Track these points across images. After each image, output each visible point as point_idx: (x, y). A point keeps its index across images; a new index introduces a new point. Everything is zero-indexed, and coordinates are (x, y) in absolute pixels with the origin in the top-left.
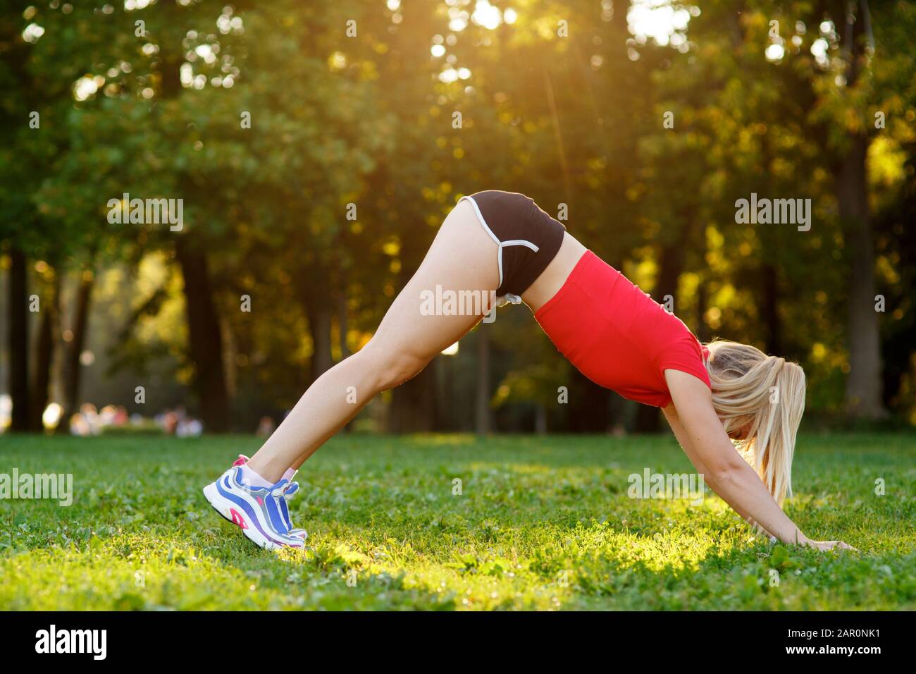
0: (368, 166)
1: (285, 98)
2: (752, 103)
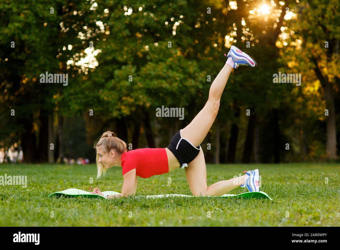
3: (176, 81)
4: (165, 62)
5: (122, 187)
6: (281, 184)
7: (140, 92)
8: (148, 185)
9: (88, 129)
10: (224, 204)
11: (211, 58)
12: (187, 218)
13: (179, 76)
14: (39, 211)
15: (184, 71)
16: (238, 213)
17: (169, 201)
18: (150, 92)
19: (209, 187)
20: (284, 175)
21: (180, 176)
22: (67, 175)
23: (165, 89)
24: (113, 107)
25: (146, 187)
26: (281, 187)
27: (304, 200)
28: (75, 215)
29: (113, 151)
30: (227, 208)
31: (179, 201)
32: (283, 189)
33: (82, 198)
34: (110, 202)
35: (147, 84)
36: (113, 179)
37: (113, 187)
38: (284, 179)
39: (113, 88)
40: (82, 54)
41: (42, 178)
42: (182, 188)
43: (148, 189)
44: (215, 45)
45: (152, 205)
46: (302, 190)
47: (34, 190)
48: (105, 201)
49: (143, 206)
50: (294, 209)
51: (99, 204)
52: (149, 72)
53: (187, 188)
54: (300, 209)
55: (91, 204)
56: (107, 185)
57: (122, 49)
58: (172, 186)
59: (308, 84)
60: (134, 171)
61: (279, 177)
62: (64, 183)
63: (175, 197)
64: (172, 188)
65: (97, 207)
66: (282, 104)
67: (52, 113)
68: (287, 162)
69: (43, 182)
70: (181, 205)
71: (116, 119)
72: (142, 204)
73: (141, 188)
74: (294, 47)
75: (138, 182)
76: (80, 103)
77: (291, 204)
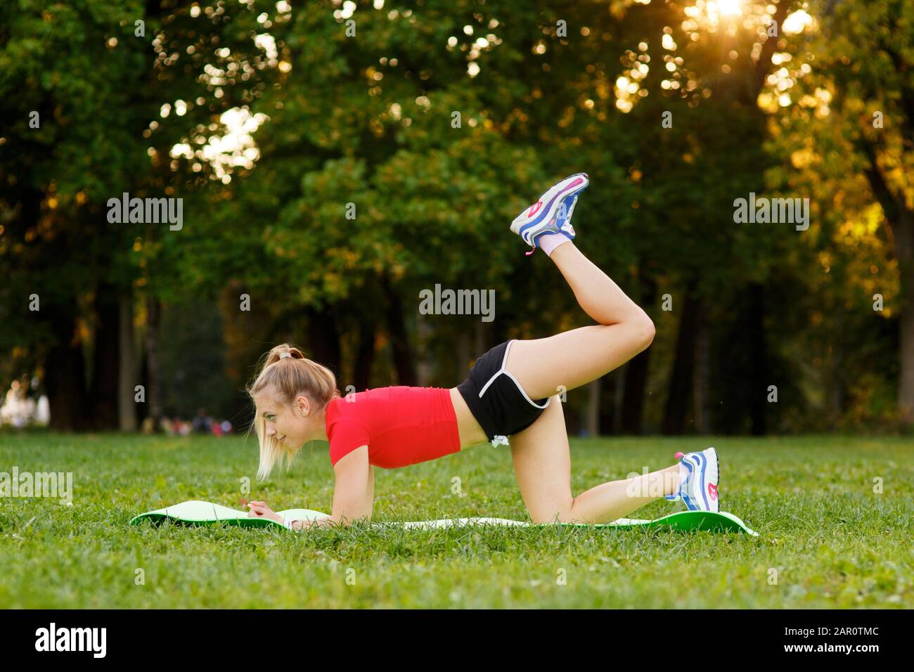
3: (477, 203)
4: (446, 150)
5: (332, 499)
6: (777, 493)
7: (376, 235)
8: (405, 493)
9: (229, 339)
10: (624, 547)
11: (577, 141)
12: (523, 584)
13: (483, 188)
14: (109, 563)
15: (502, 176)
16: (667, 572)
17: (468, 536)
18: (404, 234)
19: (576, 499)
20: (784, 469)
21: (493, 469)
22: (177, 463)
23: (447, 225)
24: (300, 276)
25: (399, 498)
26: (779, 499)
27: (845, 538)
28: (210, 574)
29: (303, 398)
30: (632, 557)
31: (495, 537)
32: (785, 506)
33: (224, 527)
34: (304, 540)
35: (396, 212)
36: (304, 476)
37: (307, 498)
38: (784, 479)
39: (302, 223)
40: (213, 127)
41: (107, 473)
42: (502, 502)
43: (405, 505)
44: (590, 103)
45: (419, 548)
46: (838, 510)
47: (87, 506)
48: (289, 537)
49: (395, 551)
50: (824, 561)
51: (271, 544)
52: (400, 178)
53: (515, 501)
54: (840, 561)
55: (249, 543)
56: (289, 493)
57: (327, 112)
58: (472, 498)
59: (849, 215)
60: (363, 451)
61: (770, 472)
62: (169, 485)
63: (485, 528)
64: (472, 502)
65: (268, 553)
66: (774, 270)
67: (129, 291)
68: (787, 433)
69: (111, 482)
70: (502, 549)
71: (308, 309)
72: (393, 545)
73: (386, 501)
74: (811, 110)
75: (375, 484)
76: (211, 266)
77: (811, 546)
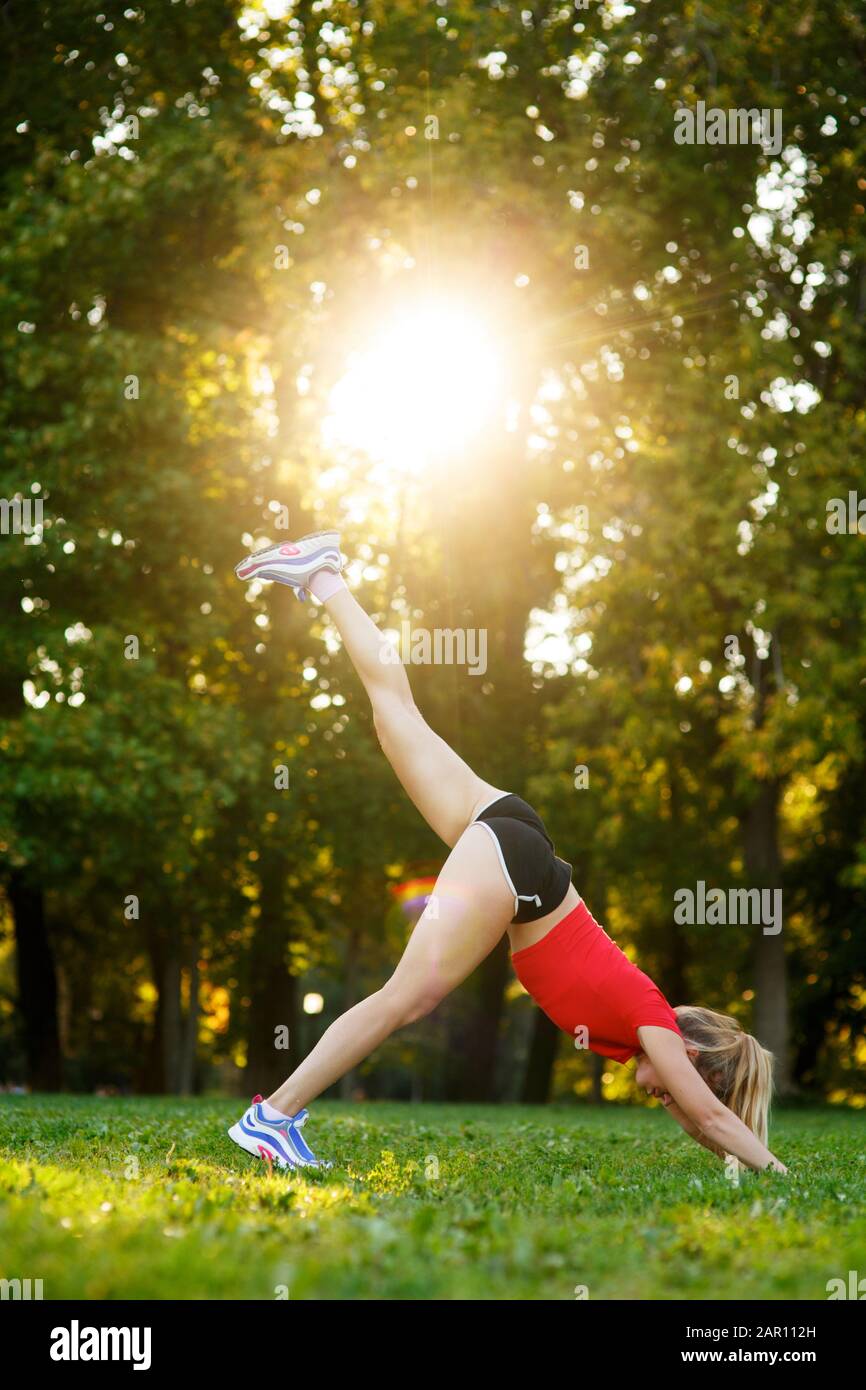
0: (229, 799)
1: (138, 721)
2: (652, 743)
3: (136, 774)
13: (146, 755)
